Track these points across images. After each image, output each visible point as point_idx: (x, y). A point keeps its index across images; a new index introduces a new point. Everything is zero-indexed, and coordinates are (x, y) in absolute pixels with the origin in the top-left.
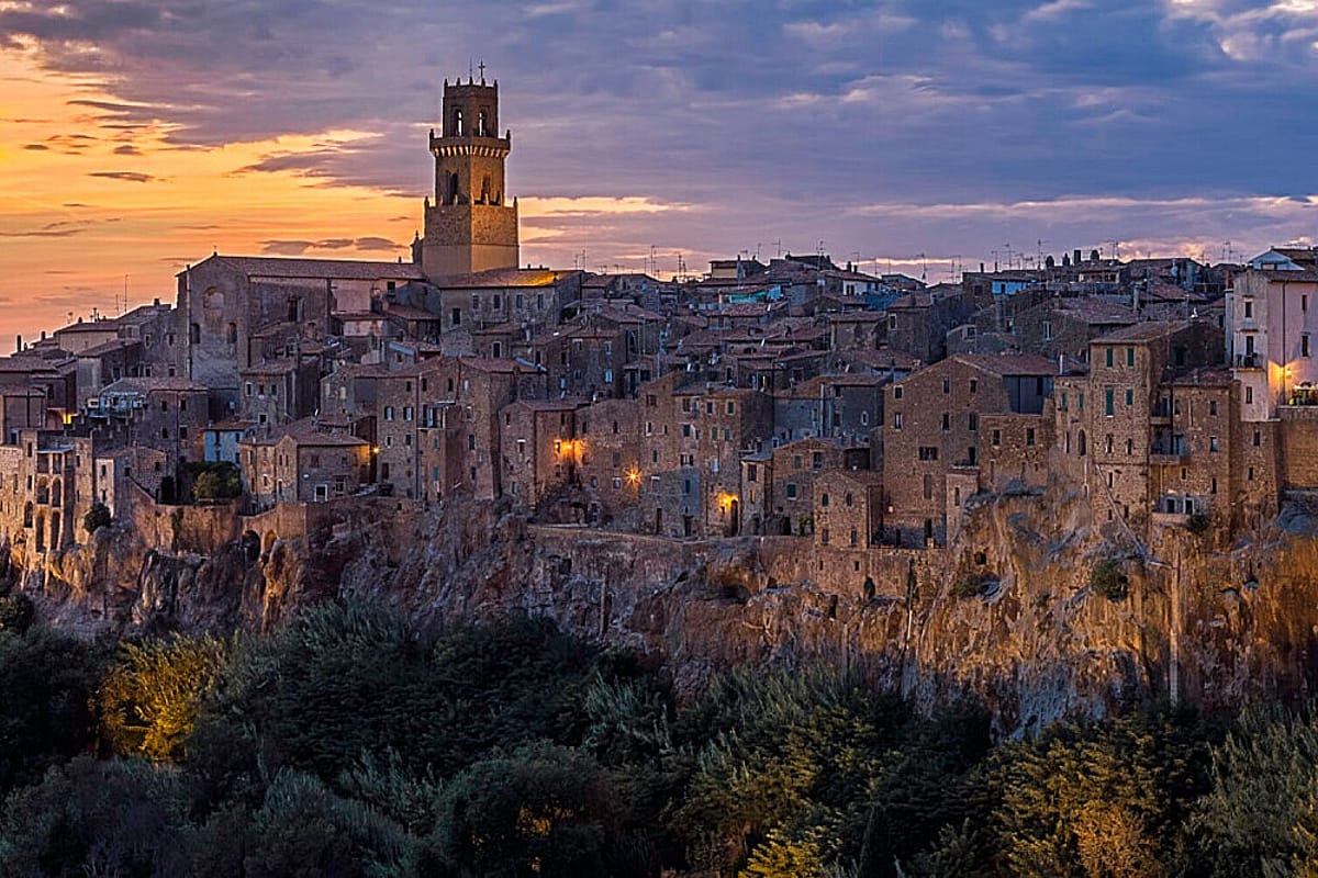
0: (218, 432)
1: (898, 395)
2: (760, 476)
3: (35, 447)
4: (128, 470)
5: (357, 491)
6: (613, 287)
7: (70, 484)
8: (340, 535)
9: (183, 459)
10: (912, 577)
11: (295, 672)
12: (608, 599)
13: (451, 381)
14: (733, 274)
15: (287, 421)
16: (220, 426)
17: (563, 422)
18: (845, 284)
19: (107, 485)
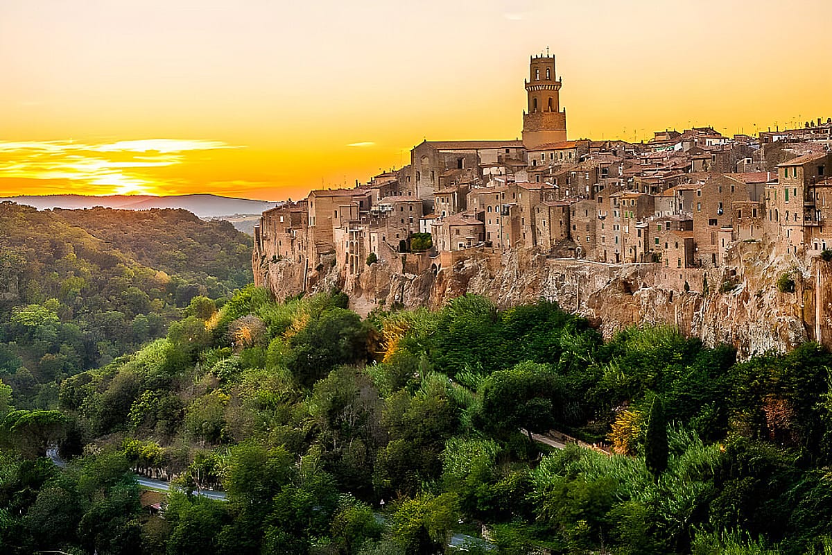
0: (425, 220)
1: (699, 195)
2: (642, 235)
3: (348, 229)
4: (384, 238)
5: (478, 245)
6: (604, 147)
7: (362, 244)
8: (468, 265)
9: (411, 232)
10: (705, 282)
11: (443, 327)
12: (580, 293)
13: (514, 194)
14: (664, 138)
15: (453, 214)
16: (428, 216)
17: (563, 212)
18: (707, 140)
19: (375, 244)
